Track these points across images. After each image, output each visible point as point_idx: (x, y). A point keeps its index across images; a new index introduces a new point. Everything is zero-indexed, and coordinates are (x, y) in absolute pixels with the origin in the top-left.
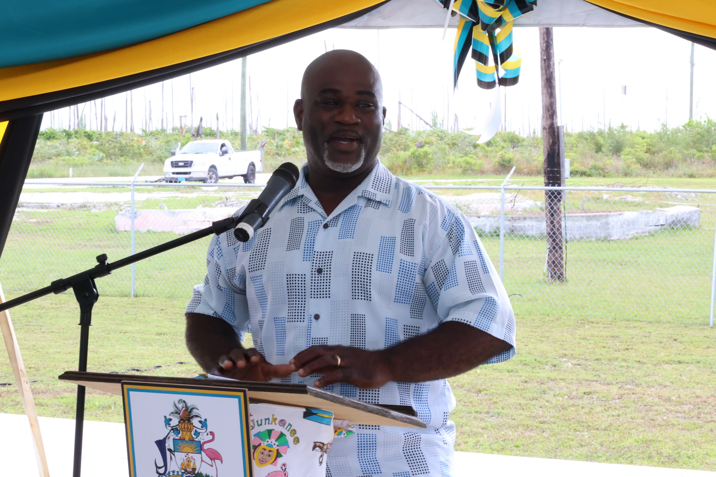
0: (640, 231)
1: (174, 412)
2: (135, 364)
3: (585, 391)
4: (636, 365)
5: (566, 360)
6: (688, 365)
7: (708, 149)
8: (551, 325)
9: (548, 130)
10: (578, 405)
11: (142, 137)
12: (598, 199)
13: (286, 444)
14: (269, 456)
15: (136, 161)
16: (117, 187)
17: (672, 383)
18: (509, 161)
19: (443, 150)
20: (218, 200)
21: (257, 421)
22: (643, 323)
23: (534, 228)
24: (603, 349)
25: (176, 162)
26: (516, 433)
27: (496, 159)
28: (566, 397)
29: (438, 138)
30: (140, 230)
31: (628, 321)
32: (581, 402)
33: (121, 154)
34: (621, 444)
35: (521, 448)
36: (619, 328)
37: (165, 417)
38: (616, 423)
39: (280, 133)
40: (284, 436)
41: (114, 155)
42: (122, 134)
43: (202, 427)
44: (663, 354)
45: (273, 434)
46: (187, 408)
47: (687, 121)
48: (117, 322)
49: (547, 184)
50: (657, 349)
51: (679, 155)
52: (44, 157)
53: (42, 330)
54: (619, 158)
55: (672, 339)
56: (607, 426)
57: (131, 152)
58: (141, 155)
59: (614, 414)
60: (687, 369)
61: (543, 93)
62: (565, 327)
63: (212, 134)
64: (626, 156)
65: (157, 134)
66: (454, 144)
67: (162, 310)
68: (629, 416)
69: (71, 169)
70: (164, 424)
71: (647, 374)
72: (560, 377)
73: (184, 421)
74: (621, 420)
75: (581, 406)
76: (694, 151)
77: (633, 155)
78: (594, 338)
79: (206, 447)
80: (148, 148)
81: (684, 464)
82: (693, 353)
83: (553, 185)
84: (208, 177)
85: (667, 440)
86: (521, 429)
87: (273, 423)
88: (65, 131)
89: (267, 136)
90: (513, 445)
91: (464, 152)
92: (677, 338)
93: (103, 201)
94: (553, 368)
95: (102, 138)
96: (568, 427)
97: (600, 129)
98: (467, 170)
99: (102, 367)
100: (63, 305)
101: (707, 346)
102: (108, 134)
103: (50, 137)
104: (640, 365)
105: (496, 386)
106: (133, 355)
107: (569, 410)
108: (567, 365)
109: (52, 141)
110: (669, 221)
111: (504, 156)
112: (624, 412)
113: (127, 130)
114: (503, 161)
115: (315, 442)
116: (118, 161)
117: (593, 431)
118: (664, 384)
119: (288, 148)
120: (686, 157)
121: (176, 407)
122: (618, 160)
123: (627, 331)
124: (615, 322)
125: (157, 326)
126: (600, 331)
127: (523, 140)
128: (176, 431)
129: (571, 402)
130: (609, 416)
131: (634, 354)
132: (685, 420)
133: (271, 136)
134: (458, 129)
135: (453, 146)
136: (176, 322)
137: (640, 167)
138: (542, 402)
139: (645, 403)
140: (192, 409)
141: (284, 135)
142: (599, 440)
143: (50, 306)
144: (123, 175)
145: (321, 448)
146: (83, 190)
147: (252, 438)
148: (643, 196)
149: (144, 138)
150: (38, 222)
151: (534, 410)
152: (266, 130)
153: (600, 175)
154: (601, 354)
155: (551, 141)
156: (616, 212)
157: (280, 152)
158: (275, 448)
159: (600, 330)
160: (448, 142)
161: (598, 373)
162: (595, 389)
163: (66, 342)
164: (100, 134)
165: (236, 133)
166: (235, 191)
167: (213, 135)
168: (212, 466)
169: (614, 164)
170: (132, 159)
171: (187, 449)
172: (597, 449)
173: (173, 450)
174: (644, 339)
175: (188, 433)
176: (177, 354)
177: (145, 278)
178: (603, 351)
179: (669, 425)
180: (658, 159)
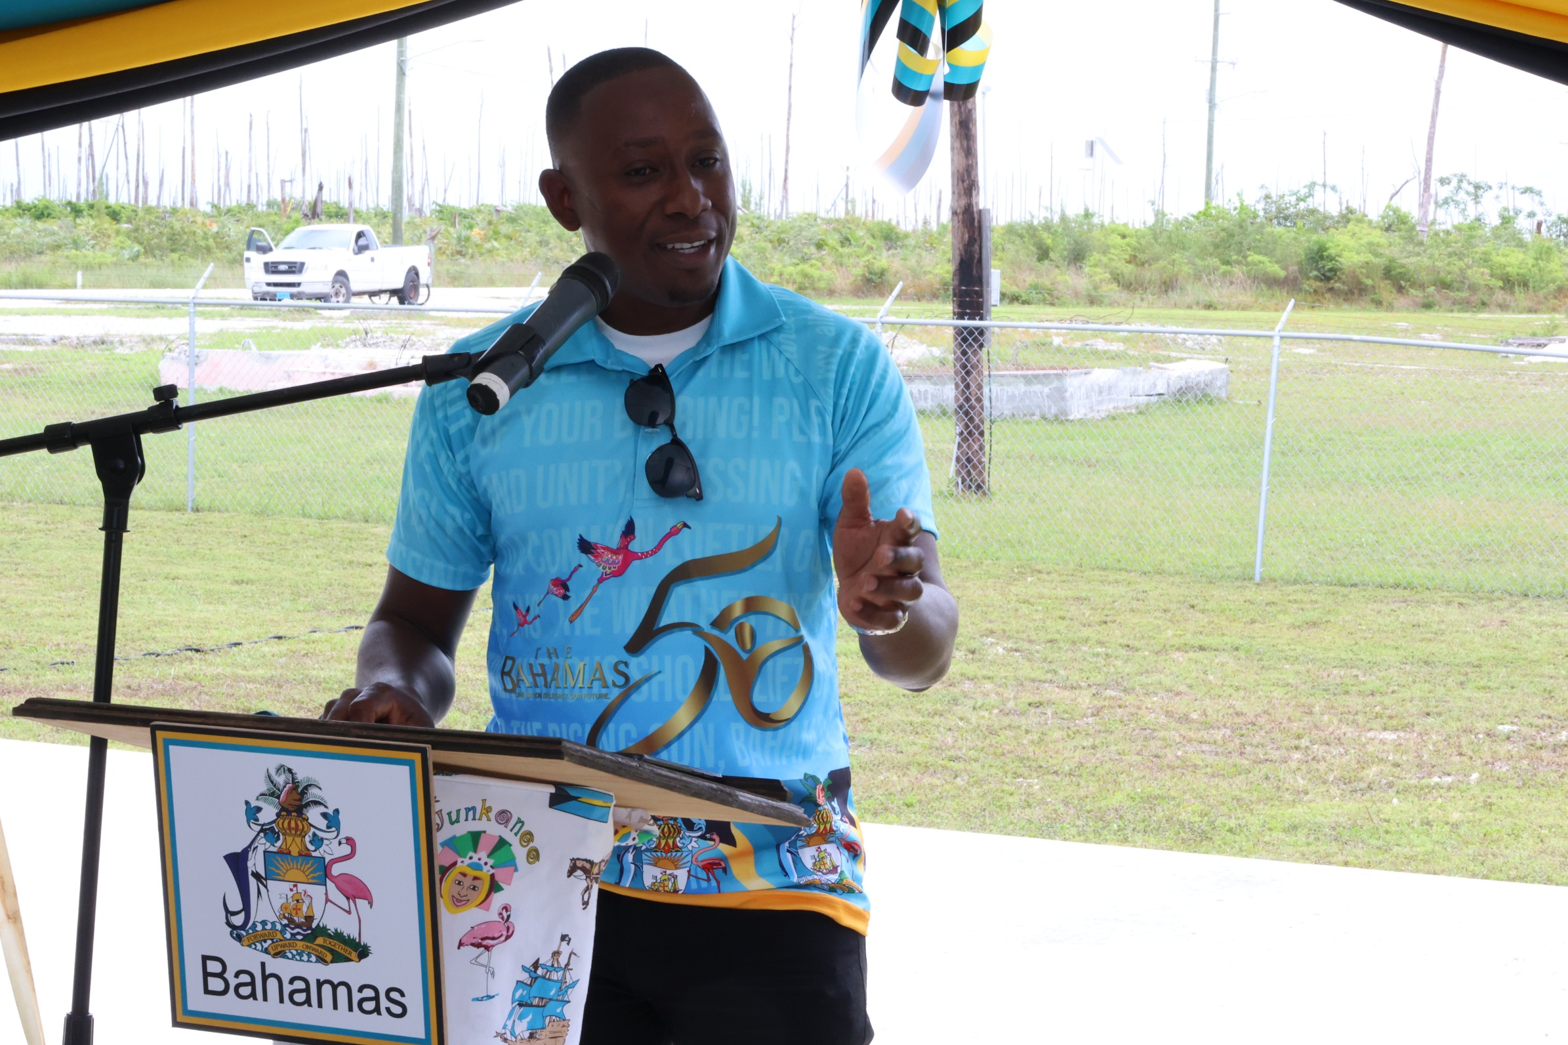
0: (1121, 404)
1: (267, 793)
2: (192, 638)
3: (1030, 700)
4: (1123, 652)
5: (993, 640)
6: (1216, 653)
7: (1240, 258)
8: (963, 575)
9: (961, 217)
10: (1019, 727)
11: (212, 216)
12: (1044, 345)
13: (512, 864)
14: (474, 888)
15: (199, 261)
16: (163, 308)
17: (1190, 687)
18: (882, 273)
19: (762, 251)
20: (350, 335)
21: (449, 814)
22: (1132, 574)
23: (929, 396)
24: (1060, 621)
25: (273, 263)
26: (906, 779)
27: (858, 269)
28: (996, 711)
29: (752, 229)
30: (205, 387)
31: (1105, 569)
32: (1023, 721)
33: (173, 247)
34: (1103, 804)
35: (917, 809)
36: (1089, 582)
37: (247, 803)
38: (1089, 761)
39: (463, 215)
40: (507, 846)
41: (160, 248)
42: (174, 211)
43: (328, 827)
44: (1170, 633)
45: (483, 840)
46: (295, 784)
47: (1202, 207)
48: (160, 558)
49: (961, 316)
50: (1160, 622)
51: (1186, 269)
52: (31, 251)
53: (20, 572)
54: (1079, 272)
55: (1186, 604)
56: (1073, 766)
57: (191, 244)
58: (208, 250)
59: (1085, 744)
60: (1217, 661)
61: (953, 149)
62: (989, 580)
63: (340, 215)
64: (1092, 268)
65: (240, 212)
66: (781, 241)
67: (245, 536)
68: (1113, 748)
69: (79, 274)
70: (244, 818)
71: (1144, 669)
72: (984, 672)
73: (289, 813)
74: (1098, 755)
75: (1023, 728)
76: (1215, 262)
77: (1106, 266)
78: (1043, 601)
79: (336, 870)
80: (223, 238)
81: (1225, 844)
82: (1226, 632)
83: (972, 318)
84: (332, 291)
85: (1187, 797)
86: (914, 771)
87: (484, 817)
88: (70, 203)
89: (441, 219)
90: (901, 802)
91: (800, 255)
92: (1195, 602)
93: (138, 333)
94: (971, 656)
95: (137, 218)
96: (1002, 767)
97: (1045, 218)
98: (806, 288)
99: (129, 643)
100: (59, 526)
101: (1251, 619)
102: (149, 210)
103: (42, 214)
104: (1130, 653)
105: (866, 688)
106: (189, 621)
107: (1002, 737)
108: (995, 651)
109: (45, 222)
110: (1174, 389)
111: (873, 263)
112: (1104, 741)
113: (183, 204)
114: (871, 273)
115: (573, 860)
116: (167, 260)
117: (1050, 777)
118: (1175, 688)
119: (479, 242)
120: (1200, 271)
121: (272, 782)
122: (1078, 275)
123: (1103, 588)
124: (1081, 572)
125: (234, 567)
126: (1055, 589)
127: (906, 236)
128: (270, 834)
129: (1006, 721)
130: (1076, 747)
131: (1117, 632)
132: (1216, 757)
133: (449, 220)
134: (787, 213)
135: (780, 245)
136: (270, 560)
137: (1117, 288)
138: (953, 721)
139: (1142, 724)
140: (306, 788)
141: (472, 218)
142: (1061, 795)
143: (35, 526)
144: (175, 286)
145: (587, 872)
146: (102, 313)
147: (438, 849)
148: (1125, 340)
149: (215, 219)
150: (16, 370)
151: (937, 735)
152: (438, 208)
153: (1044, 301)
154: (1058, 632)
155: (967, 236)
156: (1077, 368)
157: (464, 249)
158: (487, 871)
159: (1053, 585)
160: (771, 237)
161: (1053, 666)
162: (1048, 695)
163: (63, 594)
164: (134, 211)
165: (384, 213)
166: (382, 320)
167: (342, 216)
168: (349, 912)
169: (1070, 282)
170: (193, 257)
171: (295, 874)
172: (1059, 812)
173: (264, 876)
174: (1135, 604)
175: (298, 840)
176: (272, 620)
177: (213, 477)
178: (1061, 626)
179: (1188, 766)
180: (1150, 273)
